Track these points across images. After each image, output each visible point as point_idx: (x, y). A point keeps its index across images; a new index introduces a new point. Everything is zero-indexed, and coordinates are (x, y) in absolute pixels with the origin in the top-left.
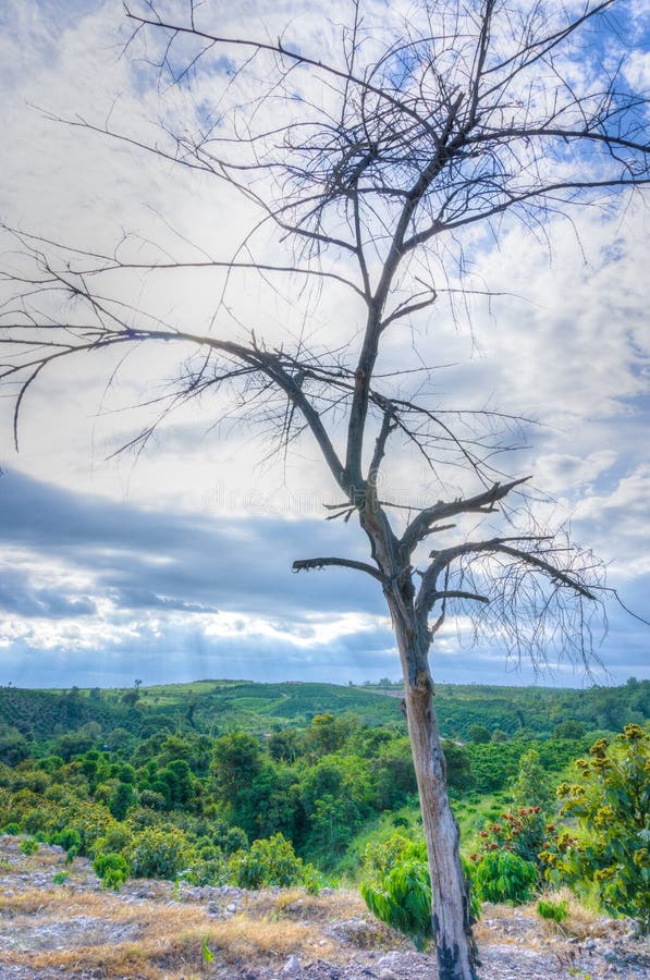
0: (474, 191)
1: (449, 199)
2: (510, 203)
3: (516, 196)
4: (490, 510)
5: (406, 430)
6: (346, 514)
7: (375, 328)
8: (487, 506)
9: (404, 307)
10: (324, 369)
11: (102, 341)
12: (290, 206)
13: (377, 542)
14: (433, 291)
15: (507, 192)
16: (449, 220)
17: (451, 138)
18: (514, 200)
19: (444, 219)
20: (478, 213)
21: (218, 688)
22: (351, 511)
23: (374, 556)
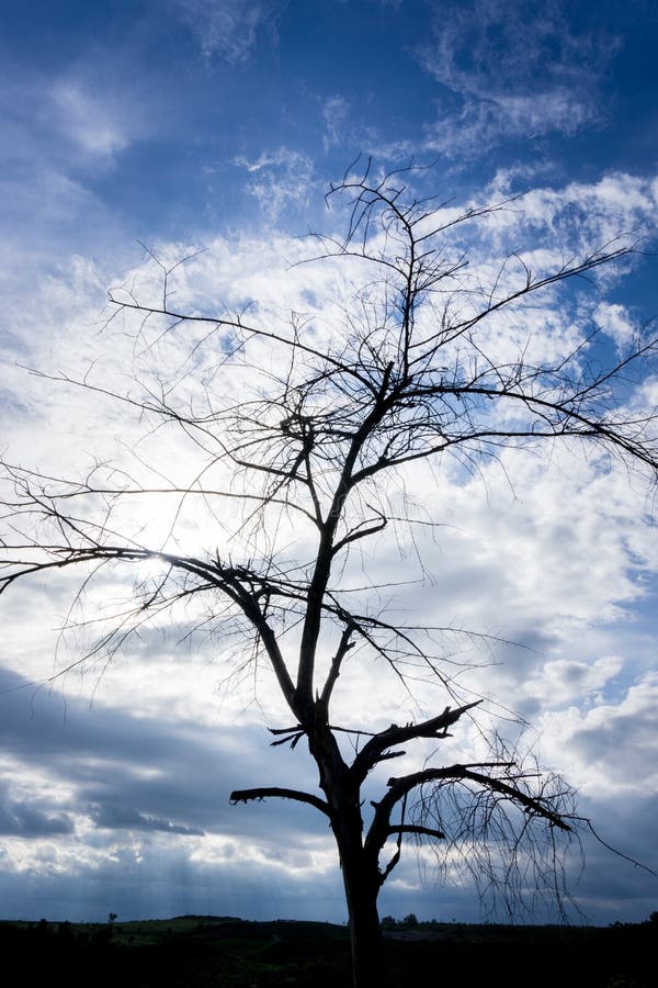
0: (415, 435)
1: (392, 441)
2: (446, 445)
3: (452, 439)
4: (444, 735)
5: (375, 646)
6: (293, 739)
7: (327, 552)
8: (441, 731)
9: (354, 532)
10: (293, 584)
11: (72, 558)
12: (243, 446)
13: (326, 769)
14: (384, 517)
15: (444, 436)
16: (393, 457)
17: (389, 392)
18: (449, 443)
19: (389, 457)
20: (418, 452)
21: (201, 926)
22: (298, 736)
23: (322, 785)
